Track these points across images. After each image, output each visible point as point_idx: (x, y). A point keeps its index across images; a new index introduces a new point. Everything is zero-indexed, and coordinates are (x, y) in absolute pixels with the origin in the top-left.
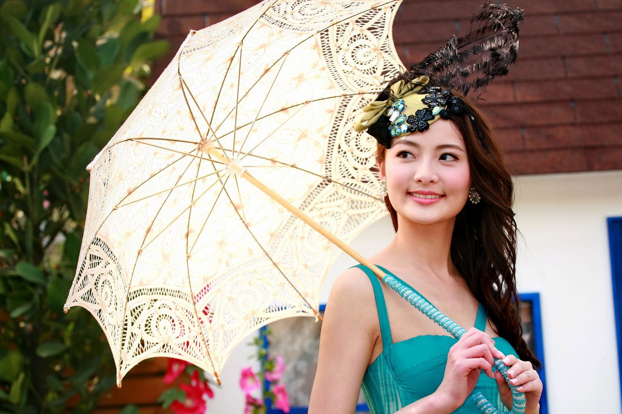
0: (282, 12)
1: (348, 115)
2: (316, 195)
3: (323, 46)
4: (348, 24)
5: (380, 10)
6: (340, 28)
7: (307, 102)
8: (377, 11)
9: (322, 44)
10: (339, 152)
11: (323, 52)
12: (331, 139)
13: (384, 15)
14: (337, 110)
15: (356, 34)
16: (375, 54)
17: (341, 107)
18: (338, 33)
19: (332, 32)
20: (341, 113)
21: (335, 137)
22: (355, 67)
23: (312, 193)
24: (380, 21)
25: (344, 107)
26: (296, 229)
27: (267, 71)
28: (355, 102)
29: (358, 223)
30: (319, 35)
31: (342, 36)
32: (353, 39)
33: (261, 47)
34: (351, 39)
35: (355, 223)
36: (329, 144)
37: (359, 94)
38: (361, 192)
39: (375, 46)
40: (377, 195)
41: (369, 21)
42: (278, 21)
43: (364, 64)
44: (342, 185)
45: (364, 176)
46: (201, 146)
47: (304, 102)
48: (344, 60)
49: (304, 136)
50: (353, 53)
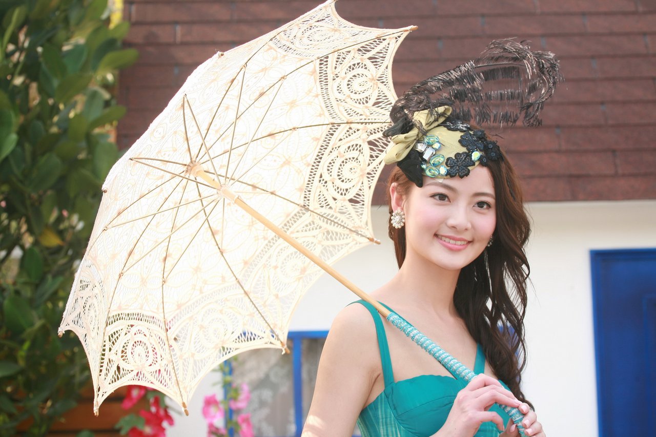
0: (292, 37)
1: (334, 145)
2: (293, 224)
3: (320, 73)
4: (349, 52)
5: (384, 40)
6: (340, 56)
7: (294, 128)
8: (382, 41)
9: (320, 70)
10: (320, 181)
11: (320, 79)
12: (313, 168)
13: (388, 46)
14: (323, 139)
15: (356, 62)
16: (371, 84)
17: (327, 135)
18: (338, 60)
19: (332, 59)
20: (327, 142)
21: (318, 165)
22: (349, 96)
23: (288, 222)
24: (382, 51)
25: (330, 136)
26: (270, 258)
27: (262, 95)
28: (342, 131)
29: (332, 255)
30: (318, 62)
31: (341, 64)
32: (351, 68)
33: (262, 70)
34: (350, 67)
35: (329, 255)
36: (311, 172)
37: (347, 123)
38: (337, 223)
39: (372, 76)
40: (353, 227)
41: (371, 51)
42: (285, 45)
43: (358, 93)
44: (319, 215)
45: (342, 207)
46: (189, 168)
47: (292, 128)
48: (338, 88)
49: (287, 162)
50: (349, 81)
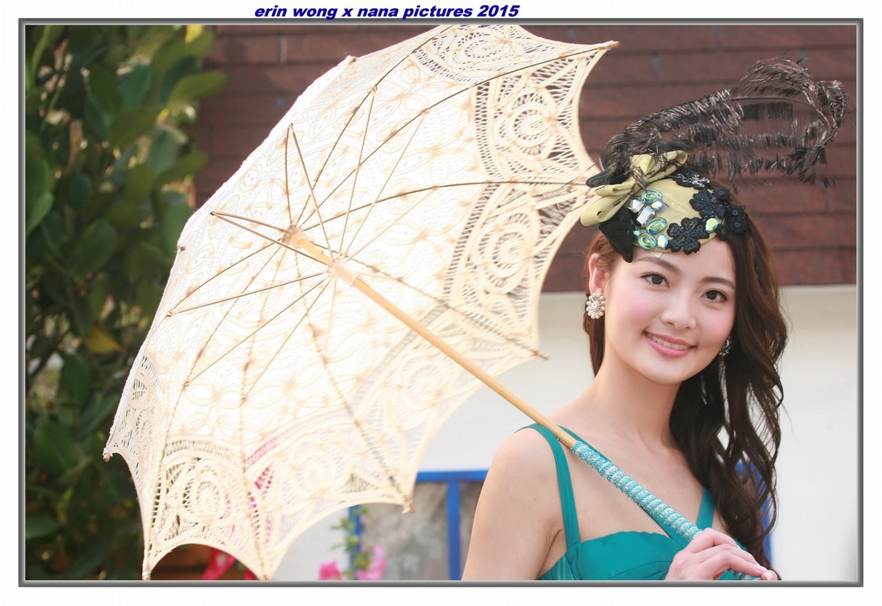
0: (443, 48)
1: (489, 213)
3: (477, 107)
4: (520, 77)
5: (570, 61)
6: (506, 82)
7: (435, 187)
8: (566, 62)
9: (478, 103)
10: (467, 265)
11: (476, 115)
12: (459, 246)
13: (575, 70)
14: (474, 204)
15: (528, 92)
16: (548, 125)
17: (480, 199)
18: (503, 88)
19: (495, 86)
20: (480, 207)
21: (465, 242)
22: (515, 142)
24: (567, 78)
25: (485, 200)
26: (392, 373)
27: (393, 134)
28: (501, 194)
30: (475, 90)
31: (507, 94)
32: (521, 100)
33: (397, 97)
34: (519, 99)
36: (456, 252)
37: (510, 182)
38: (488, 327)
39: (550, 114)
40: (510, 334)
41: (550, 76)
42: (432, 61)
43: (528, 138)
44: (463, 314)
45: (497, 303)
46: (288, 235)
47: (431, 186)
48: (501, 130)
49: (423, 236)
50: (517, 120)
